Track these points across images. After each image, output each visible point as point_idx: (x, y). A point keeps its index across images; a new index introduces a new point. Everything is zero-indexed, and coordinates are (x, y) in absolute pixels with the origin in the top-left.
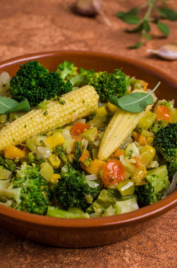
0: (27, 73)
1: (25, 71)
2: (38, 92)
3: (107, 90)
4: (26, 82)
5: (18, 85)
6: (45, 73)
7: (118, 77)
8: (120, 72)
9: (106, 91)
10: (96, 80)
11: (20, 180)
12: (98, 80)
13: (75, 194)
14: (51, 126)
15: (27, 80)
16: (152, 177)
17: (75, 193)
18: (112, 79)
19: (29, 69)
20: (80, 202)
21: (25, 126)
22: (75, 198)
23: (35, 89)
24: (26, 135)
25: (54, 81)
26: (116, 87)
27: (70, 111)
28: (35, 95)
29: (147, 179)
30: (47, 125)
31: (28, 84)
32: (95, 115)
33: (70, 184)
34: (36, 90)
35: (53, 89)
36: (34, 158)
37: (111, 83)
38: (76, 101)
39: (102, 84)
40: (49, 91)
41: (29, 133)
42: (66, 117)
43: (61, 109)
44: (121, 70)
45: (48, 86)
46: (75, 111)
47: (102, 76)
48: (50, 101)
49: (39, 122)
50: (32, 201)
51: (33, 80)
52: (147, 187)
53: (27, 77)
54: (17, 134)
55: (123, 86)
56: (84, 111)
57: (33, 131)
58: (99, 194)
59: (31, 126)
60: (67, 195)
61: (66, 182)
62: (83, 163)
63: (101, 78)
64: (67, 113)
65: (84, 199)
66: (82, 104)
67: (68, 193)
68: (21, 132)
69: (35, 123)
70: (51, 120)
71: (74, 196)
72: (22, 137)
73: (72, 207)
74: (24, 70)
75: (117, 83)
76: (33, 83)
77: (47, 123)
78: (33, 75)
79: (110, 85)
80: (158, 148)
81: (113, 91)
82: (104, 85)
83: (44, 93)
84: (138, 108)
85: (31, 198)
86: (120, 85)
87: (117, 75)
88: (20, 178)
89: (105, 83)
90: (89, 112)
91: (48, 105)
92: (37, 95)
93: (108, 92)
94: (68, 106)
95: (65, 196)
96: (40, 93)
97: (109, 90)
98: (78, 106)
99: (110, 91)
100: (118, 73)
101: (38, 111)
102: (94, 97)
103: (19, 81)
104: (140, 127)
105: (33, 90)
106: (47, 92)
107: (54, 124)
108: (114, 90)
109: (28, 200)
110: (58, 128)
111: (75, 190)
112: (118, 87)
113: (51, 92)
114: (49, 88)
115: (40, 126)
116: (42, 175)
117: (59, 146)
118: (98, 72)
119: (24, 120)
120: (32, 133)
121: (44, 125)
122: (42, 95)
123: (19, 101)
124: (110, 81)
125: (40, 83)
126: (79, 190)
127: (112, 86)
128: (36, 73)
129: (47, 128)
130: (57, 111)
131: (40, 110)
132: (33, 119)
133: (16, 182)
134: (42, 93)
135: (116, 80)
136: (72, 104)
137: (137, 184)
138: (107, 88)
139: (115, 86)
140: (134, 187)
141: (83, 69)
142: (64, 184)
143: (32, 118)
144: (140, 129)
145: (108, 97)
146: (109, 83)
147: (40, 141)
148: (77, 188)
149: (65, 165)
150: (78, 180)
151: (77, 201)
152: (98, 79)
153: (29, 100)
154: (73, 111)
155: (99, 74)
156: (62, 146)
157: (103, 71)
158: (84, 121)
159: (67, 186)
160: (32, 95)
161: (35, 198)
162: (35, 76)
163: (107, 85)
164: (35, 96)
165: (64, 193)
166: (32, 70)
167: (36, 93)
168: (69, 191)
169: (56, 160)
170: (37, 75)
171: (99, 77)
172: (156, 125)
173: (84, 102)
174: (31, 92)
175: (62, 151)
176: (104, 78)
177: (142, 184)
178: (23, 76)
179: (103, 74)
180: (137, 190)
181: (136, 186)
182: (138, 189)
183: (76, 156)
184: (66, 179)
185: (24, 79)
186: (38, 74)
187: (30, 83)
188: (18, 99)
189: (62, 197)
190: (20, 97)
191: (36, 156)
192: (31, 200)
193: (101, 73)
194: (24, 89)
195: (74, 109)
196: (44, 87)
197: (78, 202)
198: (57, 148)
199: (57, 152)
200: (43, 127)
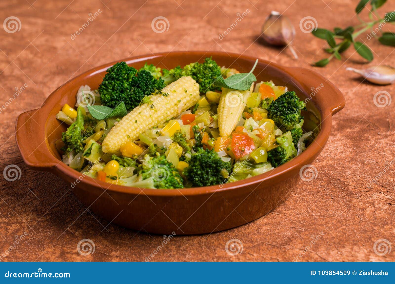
0: (117, 75)
1: (114, 74)
2: (132, 93)
3: (203, 80)
4: (118, 85)
5: (109, 90)
6: (135, 73)
7: (211, 65)
8: (211, 60)
9: (202, 82)
10: (189, 72)
11: (148, 171)
12: (191, 73)
13: (211, 172)
14: (160, 119)
15: (118, 82)
16: (283, 139)
17: (210, 170)
18: (205, 68)
19: (118, 70)
20: (216, 179)
21: (136, 121)
22: (211, 176)
23: (128, 91)
24: (138, 130)
25: (147, 78)
26: (212, 76)
27: (176, 102)
28: (129, 96)
29: (278, 142)
30: (156, 118)
31: (120, 87)
32: (198, 106)
33: (204, 162)
34: (130, 91)
35: (148, 88)
36: (155, 148)
37: (205, 72)
38: (178, 91)
39: (196, 76)
40: (143, 90)
41: (141, 128)
42: (173, 108)
43: (166, 101)
44: (211, 59)
45: (142, 85)
46: (180, 101)
47: (194, 67)
48: (152, 95)
49: (148, 116)
50: (169, 185)
51: (124, 82)
52: (280, 149)
53: (118, 80)
54: (130, 130)
55: (218, 73)
56: (188, 102)
57: (145, 126)
58: (233, 167)
59: (142, 120)
60: (202, 174)
61: (199, 160)
62: (206, 144)
63: (193, 69)
64: (173, 104)
65: (220, 174)
66: (185, 94)
67: (203, 172)
68: (133, 128)
69: (145, 118)
70: (159, 114)
71: (210, 173)
72: (135, 132)
73: (209, 186)
74: (112, 73)
75: (212, 71)
76: (126, 85)
77: (156, 116)
78: (123, 77)
79: (205, 74)
80: (276, 119)
81: (209, 80)
82: (198, 75)
83: (139, 92)
84: (243, 87)
85: (166, 183)
86: (216, 73)
87: (210, 64)
88: (148, 170)
89: (200, 73)
90: (192, 102)
91: (152, 100)
92: (132, 96)
93: (204, 82)
94: (172, 97)
95: (200, 176)
96: (135, 94)
97: (205, 80)
98: (181, 96)
99: (207, 81)
100: (209, 62)
101: (143, 106)
102: (195, 86)
103: (109, 86)
104: (249, 107)
105: (127, 92)
106: (142, 91)
107: (162, 117)
108: (210, 78)
109: (164, 186)
110: (167, 122)
111: (210, 166)
112: (214, 74)
113: (146, 91)
114: (143, 87)
115: (150, 120)
116: (169, 161)
117: (177, 133)
118: (189, 64)
119: (133, 116)
120: (144, 128)
121: (154, 119)
122: (138, 95)
123: (112, 107)
124: (204, 71)
125: (133, 84)
126: (214, 166)
127: (207, 75)
128: (126, 74)
129: (156, 122)
130: (162, 103)
131: (146, 104)
132: (142, 114)
133: (144, 174)
134: (138, 93)
135: (210, 68)
136: (175, 94)
137: (269, 149)
138: (202, 79)
139: (210, 75)
140: (267, 153)
141: (166, 70)
142: (197, 163)
143: (140, 113)
144: (250, 109)
145: (205, 88)
146: (203, 72)
147: (155, 132)
148: (212, 163)
149: (188, 152)
150: (211, 156)
151: (213, 178)
152: (191, 71)
153: (125, 104)
154: (178, 101)
155: (191, 66)
156: (180, 133)
157: (194, 63)
158: (189, 112)
159: (201, 165)
160: (126, 97)
161: (170, 182)
162: (126, 76)
163: (202, 75)
164: (131, 98)
165: (199, 172)
166: (121, 71)
167: (131, 94)
168: (203, 170)
169: (177, 148)
170: (127, 76)
171: (192, 69)
172: (265, 102)
173: (186, 91)
174: (125, 94)
175: (181, 137)
176: (196, 69)
177: (274, 147)
178: (113, 79)
179: (195, 65)
180: (270, 156)
181: (268, 152)
182: (270, 154)
183: (197, 140)
184: (198, 158)
185: (115, 82)
186: (128, 74)
187: (122, 86)
188: (112, 105)
189: (197, 178)
190: (113, 103)
191: (157, 146)
192: (167, 185)
193: (193, 64)
194: (117, 93)
195: (178, 99)
196: (138, 87)
197: (215, 179)
198: (175, 136)
199: (176, 140)
200: (153, 121)
